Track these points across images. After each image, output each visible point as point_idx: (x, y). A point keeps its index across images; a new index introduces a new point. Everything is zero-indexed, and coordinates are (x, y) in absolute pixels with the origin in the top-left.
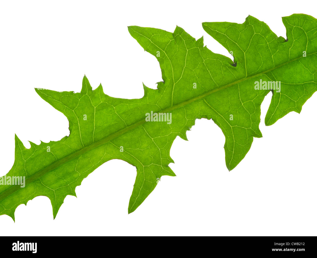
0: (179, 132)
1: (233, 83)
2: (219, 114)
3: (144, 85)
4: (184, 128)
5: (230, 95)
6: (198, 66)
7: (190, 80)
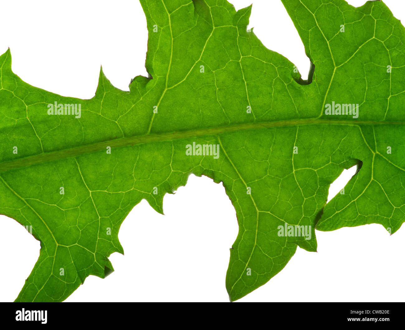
0: (150, 192)
1: (288, 122)
2: (241, 178)
3: (102, 74)
4: (162, 185)
5: (274, 143)
6: (227, 67)
7: (200, 89)
